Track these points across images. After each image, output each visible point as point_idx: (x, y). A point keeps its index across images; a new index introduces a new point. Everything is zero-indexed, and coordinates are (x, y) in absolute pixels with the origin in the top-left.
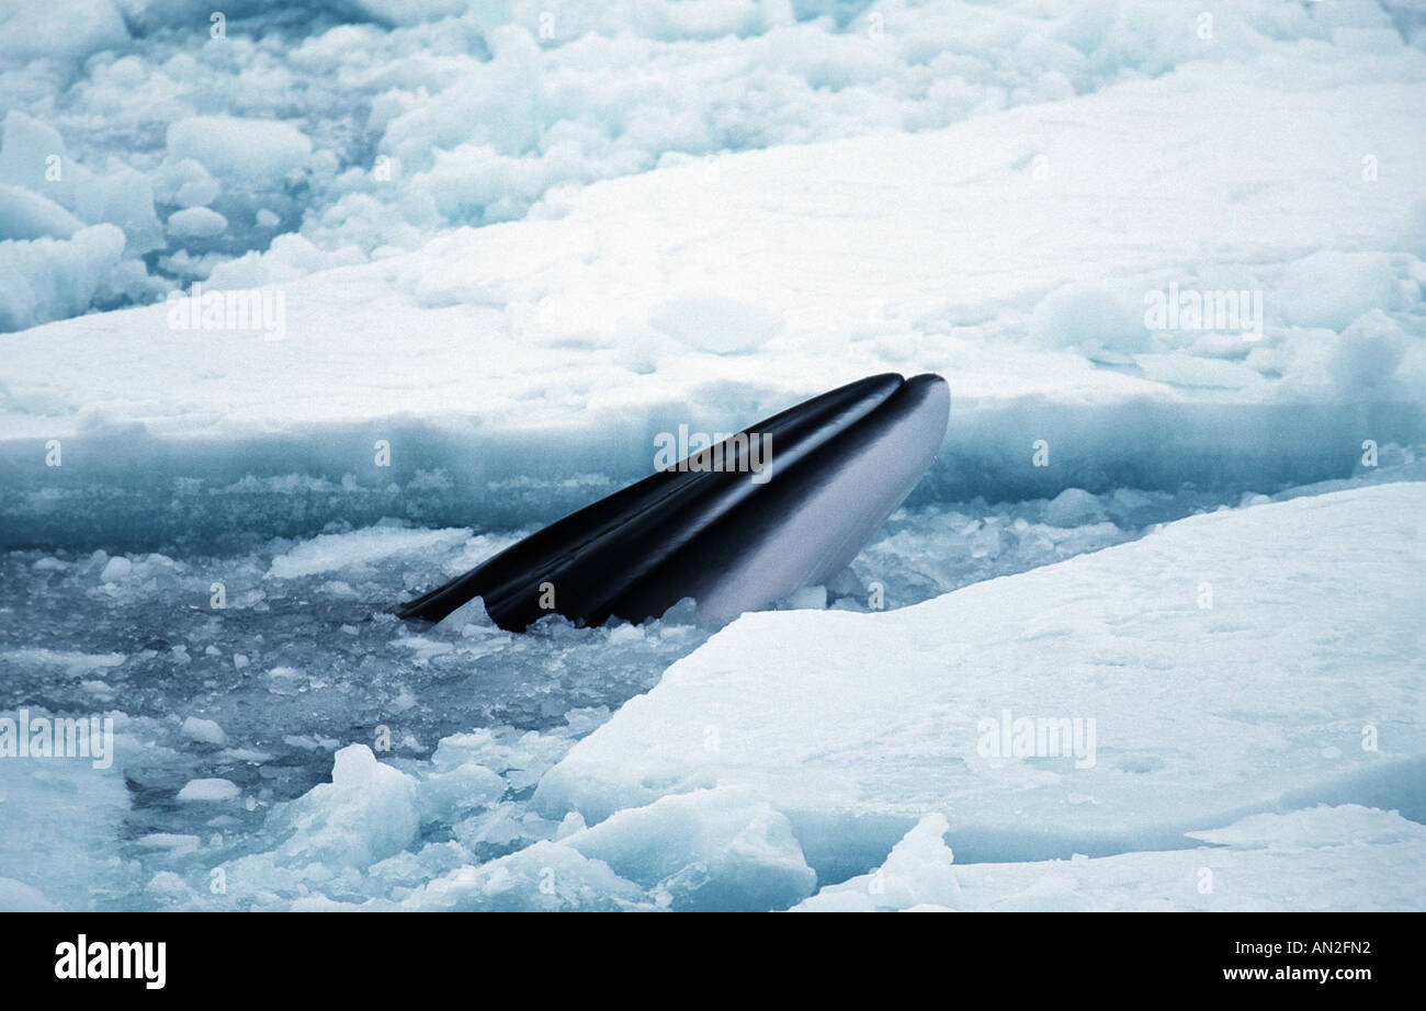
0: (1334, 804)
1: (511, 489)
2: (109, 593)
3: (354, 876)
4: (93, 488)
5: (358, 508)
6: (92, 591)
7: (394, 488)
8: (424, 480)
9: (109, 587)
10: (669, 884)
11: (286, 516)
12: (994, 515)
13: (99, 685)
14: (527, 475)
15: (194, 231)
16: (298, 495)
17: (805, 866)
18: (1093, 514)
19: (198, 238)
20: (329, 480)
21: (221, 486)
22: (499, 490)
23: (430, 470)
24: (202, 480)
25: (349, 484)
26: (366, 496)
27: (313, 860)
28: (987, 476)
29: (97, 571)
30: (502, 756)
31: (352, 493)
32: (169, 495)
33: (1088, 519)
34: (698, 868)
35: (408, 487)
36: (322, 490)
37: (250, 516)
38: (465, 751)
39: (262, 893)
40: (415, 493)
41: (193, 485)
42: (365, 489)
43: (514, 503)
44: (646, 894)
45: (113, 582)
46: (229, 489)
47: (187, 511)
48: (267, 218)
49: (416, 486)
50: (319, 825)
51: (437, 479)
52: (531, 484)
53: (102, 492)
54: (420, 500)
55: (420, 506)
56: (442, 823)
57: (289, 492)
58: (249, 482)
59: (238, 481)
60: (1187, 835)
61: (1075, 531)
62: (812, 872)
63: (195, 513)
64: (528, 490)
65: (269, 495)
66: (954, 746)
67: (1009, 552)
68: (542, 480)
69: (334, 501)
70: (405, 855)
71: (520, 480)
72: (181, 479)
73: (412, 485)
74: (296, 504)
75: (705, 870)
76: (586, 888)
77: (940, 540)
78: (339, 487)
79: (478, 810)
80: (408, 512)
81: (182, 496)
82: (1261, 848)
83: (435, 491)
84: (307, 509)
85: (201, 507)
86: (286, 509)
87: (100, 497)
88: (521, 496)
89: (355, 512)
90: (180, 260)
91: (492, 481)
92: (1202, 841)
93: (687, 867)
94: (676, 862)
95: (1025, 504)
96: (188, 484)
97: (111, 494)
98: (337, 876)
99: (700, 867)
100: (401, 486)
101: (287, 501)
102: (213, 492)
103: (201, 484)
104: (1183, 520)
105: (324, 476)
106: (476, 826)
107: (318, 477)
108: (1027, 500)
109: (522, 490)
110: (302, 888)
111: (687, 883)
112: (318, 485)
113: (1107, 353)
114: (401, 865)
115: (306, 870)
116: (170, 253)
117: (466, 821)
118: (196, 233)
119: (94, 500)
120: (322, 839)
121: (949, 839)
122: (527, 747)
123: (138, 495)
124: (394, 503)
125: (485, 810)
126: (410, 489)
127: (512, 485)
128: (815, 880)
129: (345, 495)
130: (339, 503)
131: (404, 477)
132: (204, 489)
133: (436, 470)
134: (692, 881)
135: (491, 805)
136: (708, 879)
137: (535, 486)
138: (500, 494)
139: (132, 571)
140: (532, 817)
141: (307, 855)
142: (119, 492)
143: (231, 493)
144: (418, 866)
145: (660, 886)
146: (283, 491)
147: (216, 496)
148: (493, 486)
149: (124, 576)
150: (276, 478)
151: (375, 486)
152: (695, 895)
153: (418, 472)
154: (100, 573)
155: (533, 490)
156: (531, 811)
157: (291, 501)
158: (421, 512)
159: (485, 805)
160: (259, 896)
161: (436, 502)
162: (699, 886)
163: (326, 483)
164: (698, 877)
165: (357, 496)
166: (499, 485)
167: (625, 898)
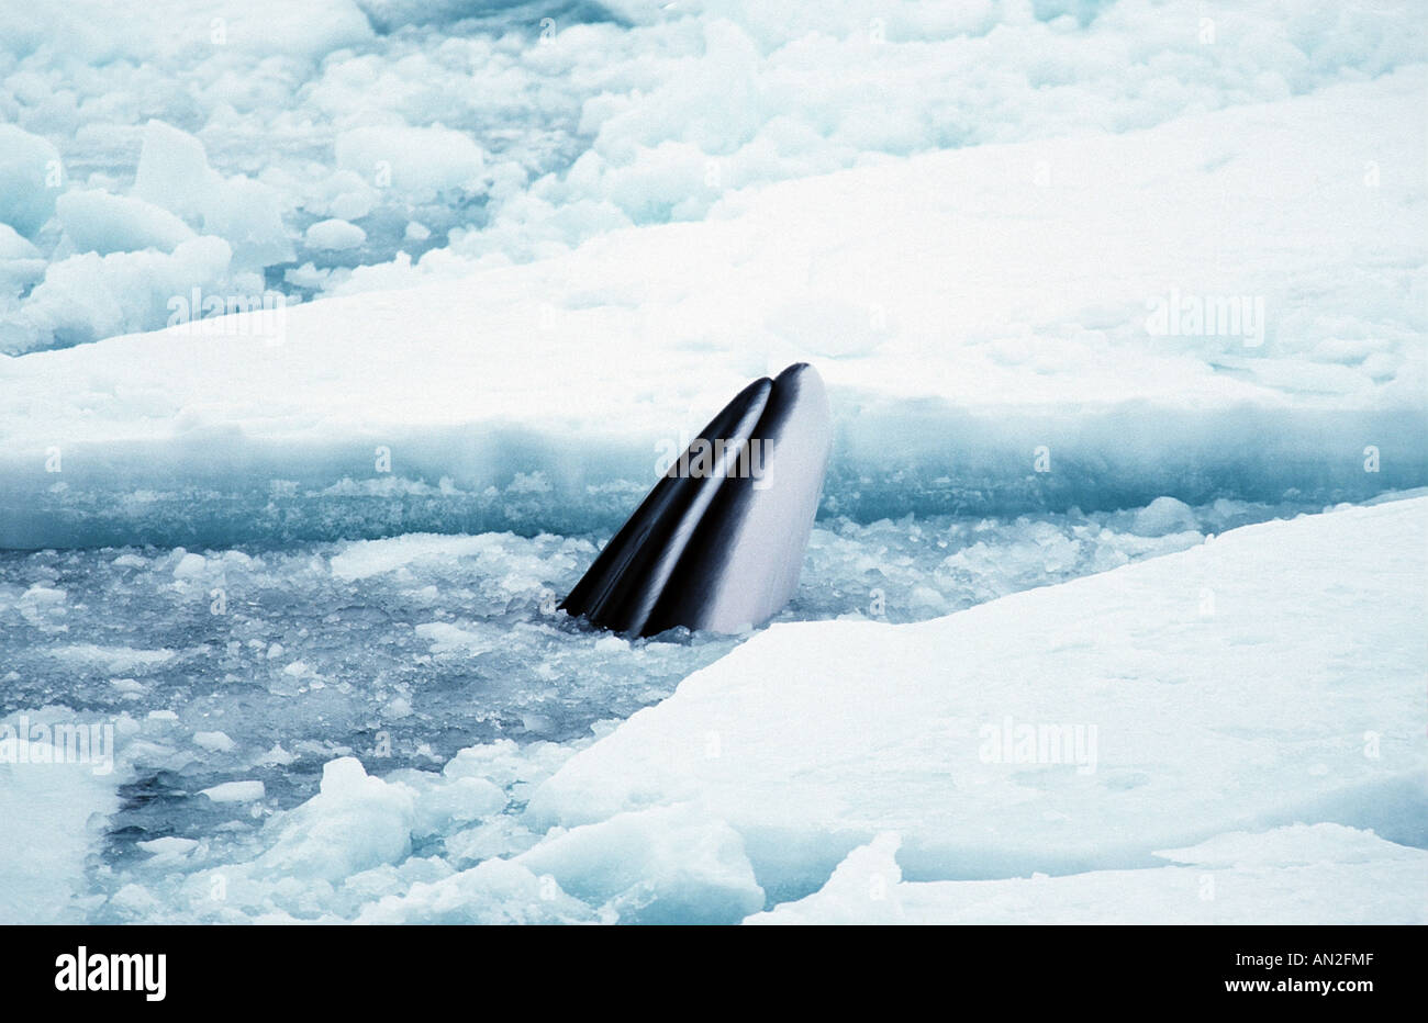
0: (1309, 822)
1: (611, 493)
2: (177, 590)
3: (325, 890)
4: (188, 491)
5: (455, 511)
6: (162, 589)
7: (492, 491)
8: (522, 483)
9: (178, 585)
10: (617, 903)
11: (382, 519)
12: (1085, 524)
13: (131, 684)
14: (625, 478)
15: (330, 243)
16: (395, 498)
17: (755, 885)
18: (1182, 522)
19: (333, 251)
20: (426, 483)
21: (318, 489)
22: (598, 493)
23: (528, 473)
24: (297, 483)
25: (446, 488)
26: (464, 499)
27: (289, 873)
28: (1092, 482)
29: (171, 568)
30: (513, 768)
31: (449, 497)
32: (266, 498)
33: (1177, 527)
34: (646, 887)
35: (507, 490)
36: (419, 493)
37: (347, 518)
38: (476, 763)
39: (226, 909)
40: (513, 498)
41: (290, 489)
42: (463, 493)
43: (612, 508)
44: (594, 912)
45: (183, 579)
46: (328, 491)
47: (283, 514)
48: (417, 232)
49: (515, 489)
50: (300, 838)
51: (535, 482)
52: (630, 488)
53: (197, 494)
54: (519, 504)
55: (519, 510)
56: (437, 837)
57: (386, 496)
58: (346, 485)
59: (335, 483)
60: (1154, 853)
61: (1162, 539)
62: (761, 891)
63: (290, 516)
64: (626, 494)
65: (366, 498)
66: (945, 761)
67: (1085, 565)
68: (642, 485)
69: (431, 504)
70: (387, 868)
71: (619, 484)
72: (278, 482)
73: (511, 488)
74: (392, 508)
75: (652, 889)
76: (533, 906)
77: (1017, 552)
78: (435, 490)
79: (472, 824)
80: (507, 515)
81: (277, 498)
82: (1227, 867)
83: (534, 494)
84: (404, 511)
85: (297, 510)
86: (383, 512)
87: (195, 500)
88: (620, 499)
89: (452, 515)
90: (307, 273)
91: (592, 485)
92: (1169, 861)
93: (636, 885)
94: (627, 881)
95: (1121, 513)
96: (284, 487)
97: (205, 496)
98: (309, 890)
99: (648, 886)
100: (499, 490)
101: (384, 504)
102: (309, 494)
103: (297, 487)
104: (1235, 530)
105: (422, 480)
106: (468, 840)
107: (416, 480)
108: (1124, 509)
109: (622, 494)
110: (268, 903)
111: (635, 902)
112: (416, 488)
113: (1226, 357)
114: (378, 878)
115: (279, 883)
116: (296, 266)
117: (459, 835)
118: (331, 247)
119: (190, 502)
120: (302, 852)
121: (899, 857)
122: (541, 759)
123: (234, 498)
124: (492, 507)
125: (481, 823)
126: (509, 493)
127: (611, 489)
128: (764, 899)
129: (441, 498)
130: (436, 506)
131: (502, 482)
132: (300, 493)
133: (535, 473)
134: (639, 899)
135: (487, 819)
136: (655, 897)
137: (634, 489)
138: (599, 497)
139: (205, 568)
140: (520, 831)
141: (283, 868)
142: (212, 495)
143: (328, 496)
144: (396, 881)
145: (608, 904)
146: (381, 494)
147: (312, 498)
148: (592, 490)
149: (196, 572)
150: (372, 481)
151: (472, 490)
152: (640, 913)
153: (517, 475)
154: (173, 570)
155: (632, 494)
156: (522, 824)
157: (388, 503)
158: (520, 515)
159: (481, 819)
160: (223, 913)
161: (534, 505)
162: (646, 905)
163: (425, 486)
164: (646, 895)
165: (455, 500)
166: (597, 489)
167: (571, 917)
